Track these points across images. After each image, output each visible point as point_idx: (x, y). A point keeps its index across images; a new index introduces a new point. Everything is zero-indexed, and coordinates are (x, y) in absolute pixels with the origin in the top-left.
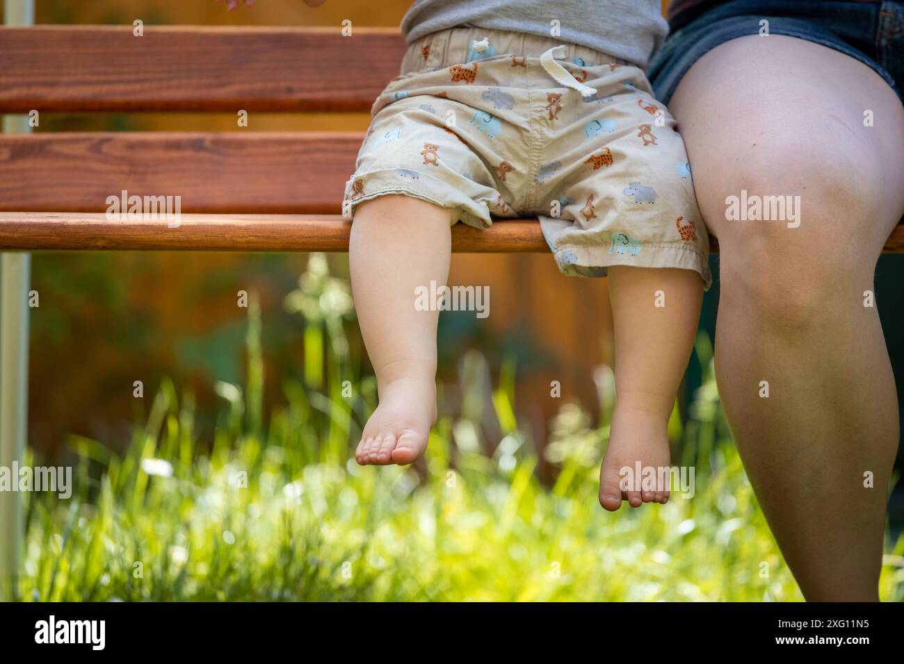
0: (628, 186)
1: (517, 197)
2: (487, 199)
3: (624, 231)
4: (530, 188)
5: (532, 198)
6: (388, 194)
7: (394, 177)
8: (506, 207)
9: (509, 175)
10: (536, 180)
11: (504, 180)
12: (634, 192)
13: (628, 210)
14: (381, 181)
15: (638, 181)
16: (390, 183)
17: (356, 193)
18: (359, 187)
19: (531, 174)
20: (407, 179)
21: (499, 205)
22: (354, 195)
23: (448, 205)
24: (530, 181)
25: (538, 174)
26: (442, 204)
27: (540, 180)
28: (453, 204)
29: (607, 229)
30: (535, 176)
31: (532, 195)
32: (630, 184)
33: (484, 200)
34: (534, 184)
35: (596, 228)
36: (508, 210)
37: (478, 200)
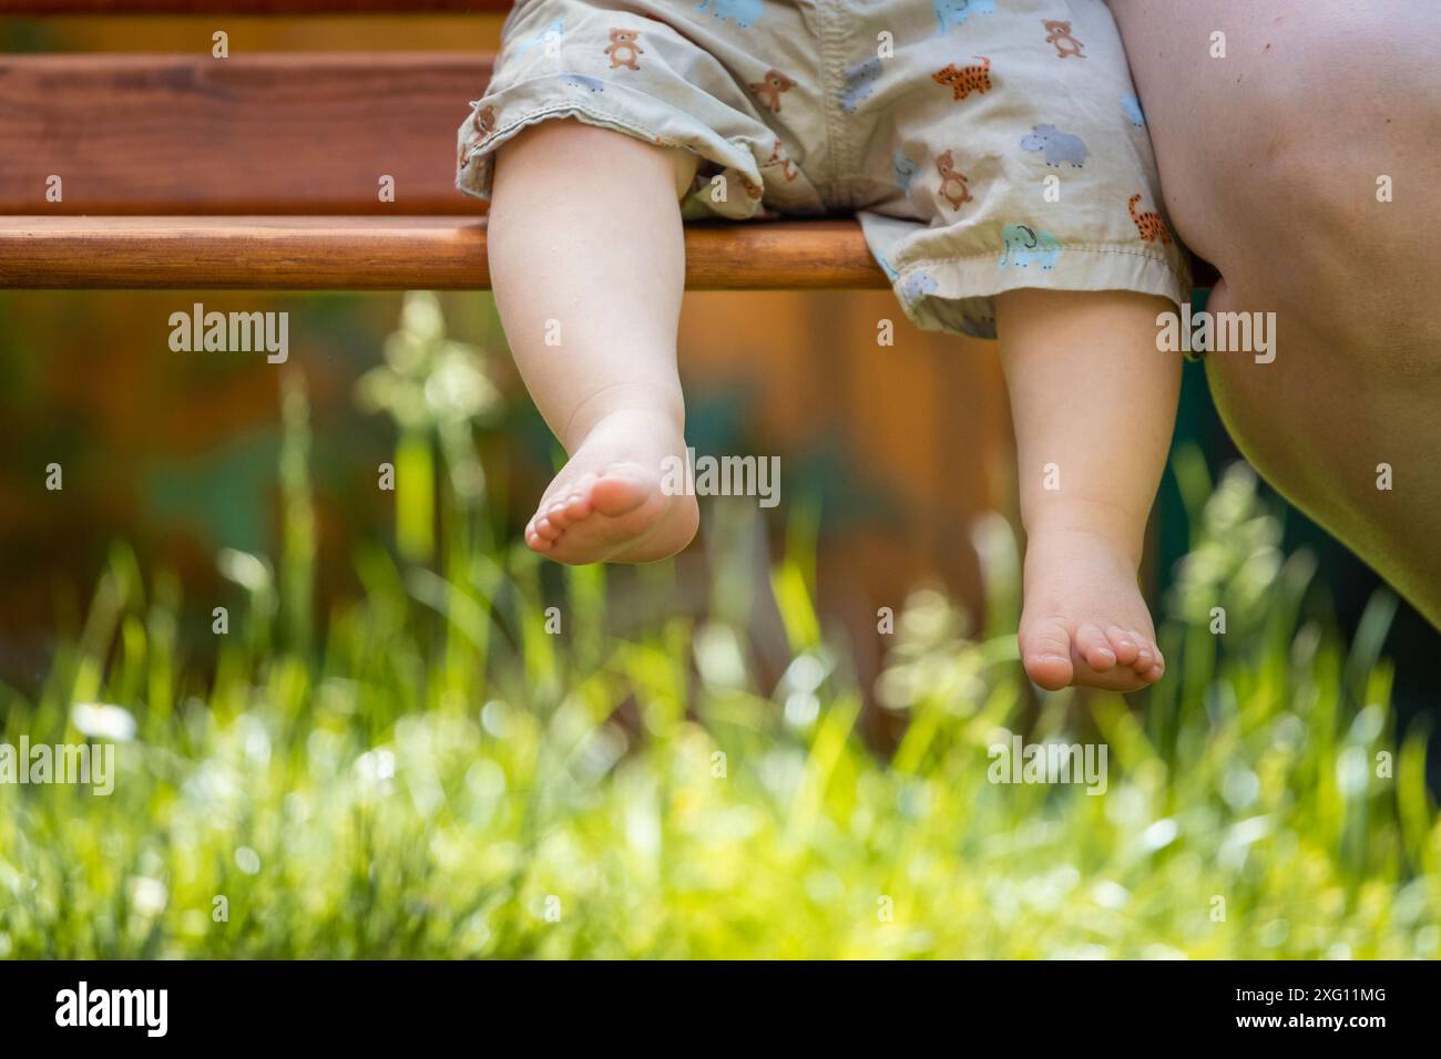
0: (1029, 132)
1: (811, 146)
2: (749, 139)
3: (1027, 219)
4: (833, 124)
5: (841, 145)
6: (545, 121)
7: (555, 90)
8: (792, 168)
9: (785, 99)
10: (841, 107)
11: (778, 110)
12: (1044, 143)
13: (1032, 180)
14: (530, 101)
15: (1050, 122)
16: (548, 100)
17: (483, 134)
18: (486, 122)
19: (830, 94)
20: (581, 91)
21: (775, 157)
22: (478, 139)
23: (665, 140)
24: (831, 109)
25: (843, 92)
26: (653, 138)
27: (849, 104)
28: (674, 138)
29: (992, 218)
30: (841, 97)
31: (840, 139)
32: (1035, 128)
33: (742, 141)
34: (839, 114)
35: (971, 218)
36: (796, 174)
37: (732, 139)
